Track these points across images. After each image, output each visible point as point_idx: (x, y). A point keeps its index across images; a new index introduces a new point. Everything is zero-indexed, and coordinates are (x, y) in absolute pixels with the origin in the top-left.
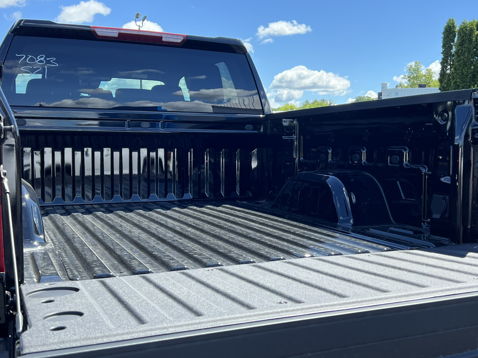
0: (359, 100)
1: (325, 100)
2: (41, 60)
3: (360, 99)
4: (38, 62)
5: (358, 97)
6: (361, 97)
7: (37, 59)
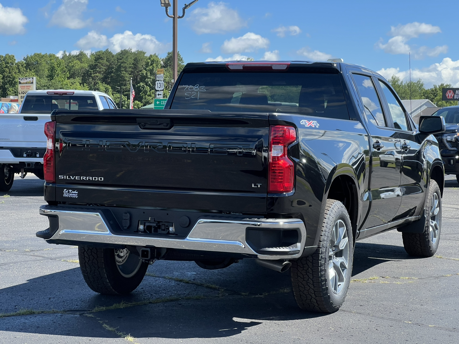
2: (196, 88)
7: (194, 88)
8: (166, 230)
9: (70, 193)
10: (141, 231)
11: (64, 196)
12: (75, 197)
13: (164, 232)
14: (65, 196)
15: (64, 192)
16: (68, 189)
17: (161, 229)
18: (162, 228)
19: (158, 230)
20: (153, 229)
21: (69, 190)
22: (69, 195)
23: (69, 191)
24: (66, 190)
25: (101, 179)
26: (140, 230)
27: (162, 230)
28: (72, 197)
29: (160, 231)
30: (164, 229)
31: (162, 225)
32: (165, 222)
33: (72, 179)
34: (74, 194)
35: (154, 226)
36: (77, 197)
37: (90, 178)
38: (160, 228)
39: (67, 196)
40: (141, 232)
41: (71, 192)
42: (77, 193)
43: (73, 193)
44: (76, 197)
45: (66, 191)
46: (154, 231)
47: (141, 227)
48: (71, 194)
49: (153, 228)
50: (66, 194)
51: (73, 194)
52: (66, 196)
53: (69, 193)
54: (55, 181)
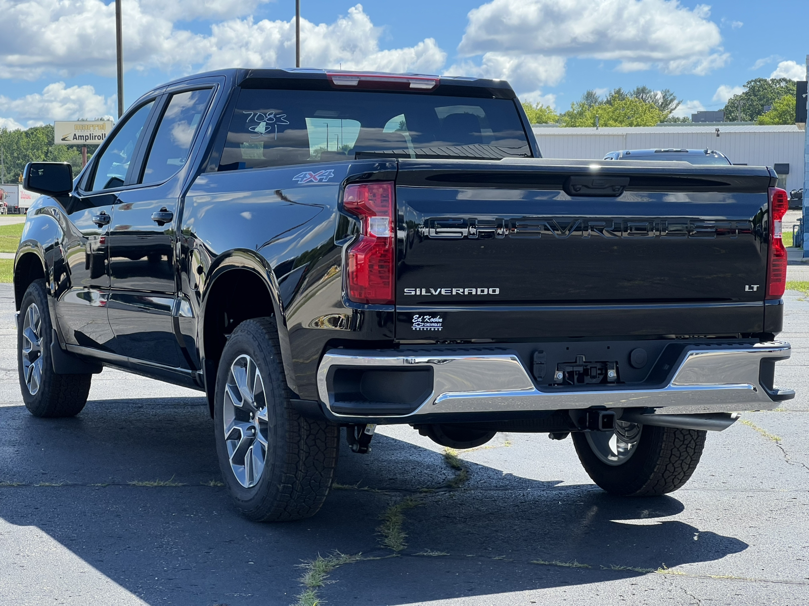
0: (759, 91)
1: (650, 91)
2: (270, 118)
3: (761, 86)
4: (267, 120)
5: (755, 81)
6: (765, 81)
7: (266, 117)
8: (598, 376)
9: (427, 322)
10: (558, 382)
11: (414, 329)
12: (436, 329)
13: (594, 380)
14: (416, 328)
15: (413, 321)
16: (421, 314)
17: (589, 377)
18: (592, 374)
19: (585, 377)
20: (576, 377)
21: (425, 317)
22: (424, 326)
23: (423, 319)
24: (418, 316)
25: (494, 291)
26: (555, 381)
27: (591, 378)
28: (431, 329)
29: (587, 379)
30: (595, 375)
31: (591, 368)
32: (596, 362)
33: (434, 293)
34: (435, 324)
35: (577, 372)
36: (440, 330)
37: (472, 290)
38: (587, 375)
39: (420, 328)
40: (558, 384)
41: (429, 319)
42: (441, 320)
43: (432, 322)
44: (438, 329)
45: (418, 318)
46: (579, 381)
47: (559, 375)
48: (428, 324)
49: (576, 375)
50: (418, 325)
51: (433, 324)
52: (418, 329)
53: (424, 323)
54: (394, 299)
